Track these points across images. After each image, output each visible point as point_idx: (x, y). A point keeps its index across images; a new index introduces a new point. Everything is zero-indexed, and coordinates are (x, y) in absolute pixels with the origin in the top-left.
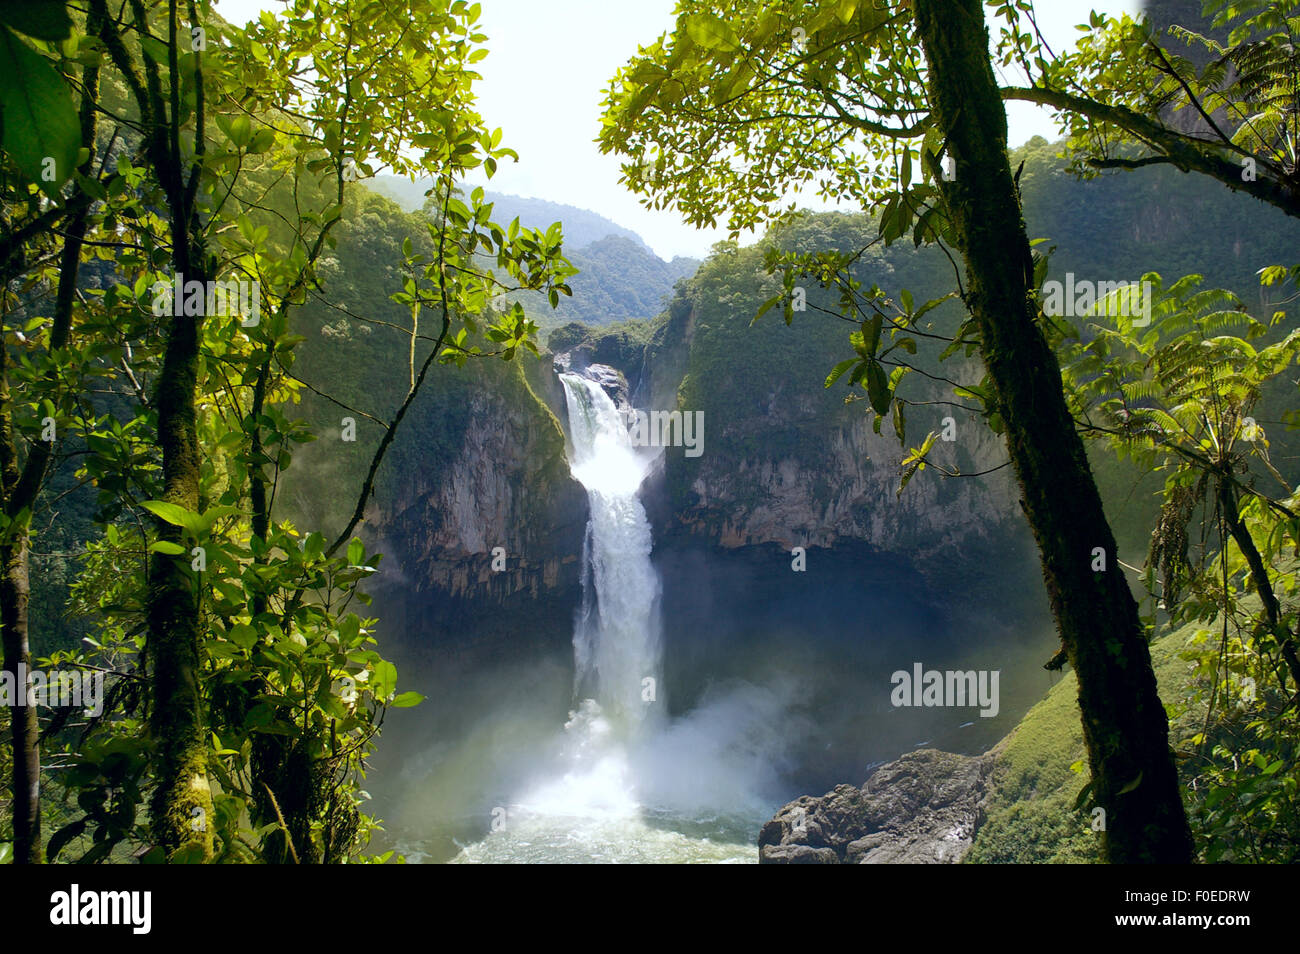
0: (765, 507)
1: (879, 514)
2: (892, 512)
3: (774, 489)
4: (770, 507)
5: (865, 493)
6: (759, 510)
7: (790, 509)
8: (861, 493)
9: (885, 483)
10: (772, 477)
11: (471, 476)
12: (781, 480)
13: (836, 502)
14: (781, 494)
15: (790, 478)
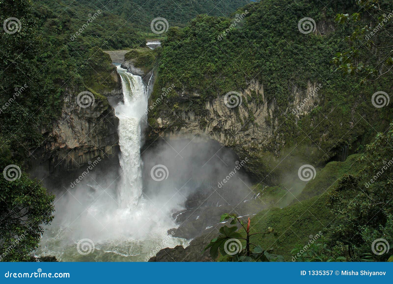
0: (184, 127)
1: (222, 132)
2: (227, 132)
3: (187, 121)
4: (187, 127)
5: (217, 125)
6: (182, 128)
7: (193, 128)
8: (216, 125)
9: (224, 122)
10: (186, 117)
11: (68, 123)
12: (189, 118)
13: (208, 127)
14: (189, 123)
15: (192, 118)
